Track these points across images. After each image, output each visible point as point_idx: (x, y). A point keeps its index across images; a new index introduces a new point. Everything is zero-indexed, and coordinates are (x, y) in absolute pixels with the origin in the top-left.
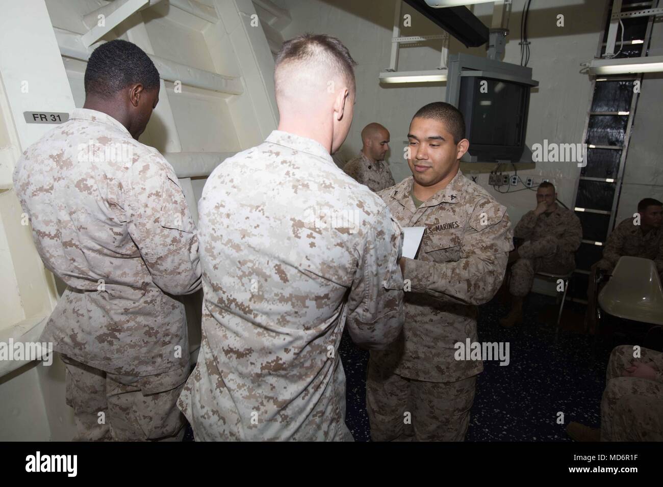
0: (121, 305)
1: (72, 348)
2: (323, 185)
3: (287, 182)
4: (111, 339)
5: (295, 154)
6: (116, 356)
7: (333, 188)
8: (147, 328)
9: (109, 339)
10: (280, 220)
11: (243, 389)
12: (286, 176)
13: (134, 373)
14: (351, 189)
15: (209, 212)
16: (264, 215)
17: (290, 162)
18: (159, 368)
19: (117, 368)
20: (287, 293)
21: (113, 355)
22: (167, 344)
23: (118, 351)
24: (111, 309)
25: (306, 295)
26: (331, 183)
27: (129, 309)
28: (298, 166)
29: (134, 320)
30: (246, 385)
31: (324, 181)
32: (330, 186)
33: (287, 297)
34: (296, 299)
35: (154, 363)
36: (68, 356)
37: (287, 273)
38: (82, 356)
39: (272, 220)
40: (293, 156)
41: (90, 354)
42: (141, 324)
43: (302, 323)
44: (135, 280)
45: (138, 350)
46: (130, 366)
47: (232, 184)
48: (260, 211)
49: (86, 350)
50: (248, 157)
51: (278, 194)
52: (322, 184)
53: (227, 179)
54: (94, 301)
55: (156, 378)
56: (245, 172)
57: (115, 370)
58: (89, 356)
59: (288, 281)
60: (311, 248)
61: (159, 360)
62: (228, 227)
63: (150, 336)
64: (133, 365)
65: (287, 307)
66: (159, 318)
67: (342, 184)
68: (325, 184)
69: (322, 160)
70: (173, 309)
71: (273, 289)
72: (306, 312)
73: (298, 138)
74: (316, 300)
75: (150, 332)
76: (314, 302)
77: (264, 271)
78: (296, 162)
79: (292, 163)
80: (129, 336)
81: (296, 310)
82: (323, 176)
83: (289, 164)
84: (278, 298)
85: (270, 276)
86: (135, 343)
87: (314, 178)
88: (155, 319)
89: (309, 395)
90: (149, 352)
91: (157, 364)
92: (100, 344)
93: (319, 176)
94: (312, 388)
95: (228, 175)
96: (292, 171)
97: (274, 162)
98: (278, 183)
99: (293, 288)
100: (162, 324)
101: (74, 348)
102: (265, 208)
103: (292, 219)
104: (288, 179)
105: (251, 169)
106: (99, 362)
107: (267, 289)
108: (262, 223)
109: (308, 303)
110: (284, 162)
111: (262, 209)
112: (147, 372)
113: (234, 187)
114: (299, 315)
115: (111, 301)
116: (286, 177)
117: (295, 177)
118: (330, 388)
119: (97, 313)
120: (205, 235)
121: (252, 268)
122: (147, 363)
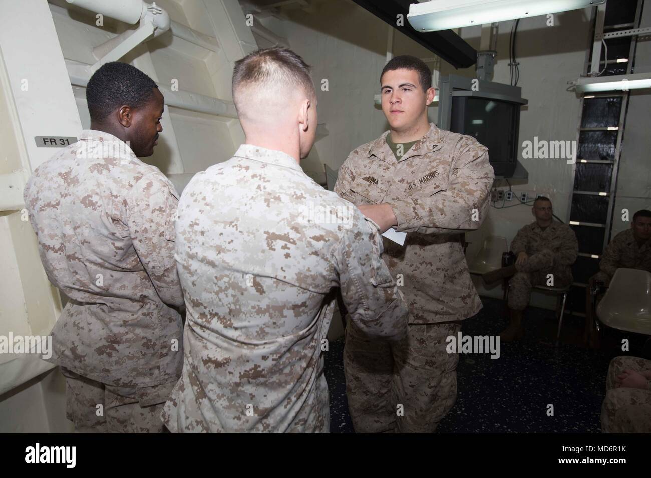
0: (119, 318)
1: (72, 361)
2: (295, 197)
3: (259, 196)
4: (110, 351)
5: (264, 167)
6: (115, 368)
7: (305, 198)
8: (145, 341)
9: (108, 351)
10: (253, 234)
11: (223, 399)
12: (258, 190)
13: (132, 384)
14: (321, 197)
15: (185, 231)
16: (237, 230)
17: (260, 176)
18: (157, 380)
19: (115, 380)
20: (264, 304)
21: (111, 367)
22: (165, 356)
23: (117, 363)
24: (110, 322)
25: (283, 305)
26: (302, 194)
27: (128, 322)
28: (269, 179)
29: (132, 332)
30: (225, 396)
31: (295, 193)
32: (302, 197)
33: (264, 309)
34: (273, 310)
35: (151, 375)
36: (68, 369)
37: (263, 285)
38: (82, 369)
39: (246, 234)
40: (263, 170)
41: (89, 367)
42: (139, 336)
43: (281, 334)
44: (133, 293)
45: (136, 362)
46: (128, 377)
47: (204, 202)
48: (233, 227)
49: (85, 363)
50: (219, 174)
51: (251, 208)
52: (293, 196)
53: (200, 198)
54: (94, 314)
55: (154, 390)
56: (217, 189)
57: (113, 382)
58: (88, 369)
59: (265, 293)
60: (286, 260)
61: (156, 372)
62: (203, 244)
63: (148, 348)
64: (131, 376)
65: (266, 319)
66: (157, 330)
67: (313, 194)
68: (297, 195)
69: (291, 170)
70: (170, 322)
71: (249, 302)
72: (284, 322)
73: (266, 151)
74: (294, 309)
75: (148, 344)
76: (292, 312)
77: (240, 285)
78: (265, 175)
79: (263, 176)
80: (127, 348)
81: (275, 321)
82: (293, 187)
83: (259, 178)
84: (255, 310)
85: (246, 290)
86: (133, 355)
87: (284, 190)
88: (153, 332)
89: (292, 404)
90: (147, 363)
91: (154, 376)
92: (99, 357)
93: (289, 188)
94: (295, 397)
95: (201, 193)
96: (263, 184)
97: (245, 177)
98: (251, 197)
99: (270, 299)
100: (160, 337)
101: (74, 361)
102: (238, 223)
103: (265, 233)
104: (260, 193)
105: (223, 186)
106: (97, 374)
107: (244, 302)
108: (236, 238)
109: (286, 312)
110: (254, 176)
111: (236, 225)
112: (144, 383)
113: (207, 205)
114: (278, 326)
115: (110, 314)
116: (257, 192)
117: (267, 190)
118: (313, 396)
119: (97, 326)
120: (181, 254)
121: (228, 283)
122: (145, 375)
